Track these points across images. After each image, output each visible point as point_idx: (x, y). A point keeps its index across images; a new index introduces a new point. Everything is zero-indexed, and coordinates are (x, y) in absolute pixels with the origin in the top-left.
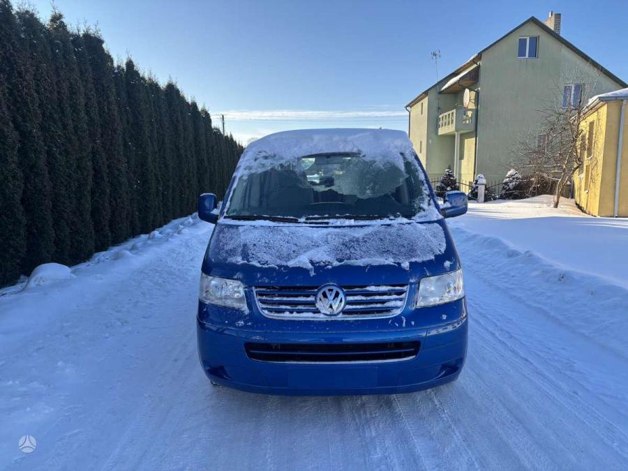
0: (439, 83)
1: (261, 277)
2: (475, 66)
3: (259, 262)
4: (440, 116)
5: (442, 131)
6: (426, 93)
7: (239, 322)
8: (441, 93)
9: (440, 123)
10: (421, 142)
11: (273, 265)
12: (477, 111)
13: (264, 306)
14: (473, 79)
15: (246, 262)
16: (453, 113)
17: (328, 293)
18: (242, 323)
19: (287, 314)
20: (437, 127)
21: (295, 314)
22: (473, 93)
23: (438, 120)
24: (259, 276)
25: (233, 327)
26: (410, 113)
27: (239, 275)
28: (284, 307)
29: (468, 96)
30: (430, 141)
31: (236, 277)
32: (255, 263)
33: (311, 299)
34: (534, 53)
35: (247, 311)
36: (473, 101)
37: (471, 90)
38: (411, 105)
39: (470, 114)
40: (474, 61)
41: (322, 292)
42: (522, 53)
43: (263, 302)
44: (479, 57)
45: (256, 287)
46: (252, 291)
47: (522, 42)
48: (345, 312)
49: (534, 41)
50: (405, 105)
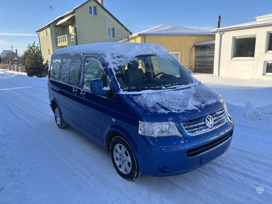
0: (54, 21)
1: (182, 117)
2: (72, 16)
3: (176, 110)
4: (57, 38)
5: (59, 45)
6: (49, 26)
7: (182, 142)
8: (56, 26)
9: (58, 40)
10: (49, 49)
11: (183, 111)
12: (76, 36)
13: (188, 131)
14: (72, 21)
15: (169, 111)
16: (65, 36)
17: (209, 118)
18: (183, 141)
19: (197, 132)
20: (57, 42)
21: (200, 131)
22: (73, 28)
23: (56, 39)
24: (181, 117)
25: (180, 145)
26: (39, 35)
27: (170, 119)
28: (195, 129)
29: (71, 29)
30: (54, 49)
31: (170, 120)
32: (173, 111)
33: (203, 123)
34: (95, 13)
35: (181, 136)
36: (74, 31)
37: (72, 26)
38: (39, 31)
39: (73, 37)
40: (72, 13)
41: (206, 119)
42: (91, 13)
43: (187, 129)
44: (74, 12)
45: (182, 123)
46: (181, 125)
47: (90, 8)
48: (214, 125)
49: (95, 8)
50: (36, 31)
